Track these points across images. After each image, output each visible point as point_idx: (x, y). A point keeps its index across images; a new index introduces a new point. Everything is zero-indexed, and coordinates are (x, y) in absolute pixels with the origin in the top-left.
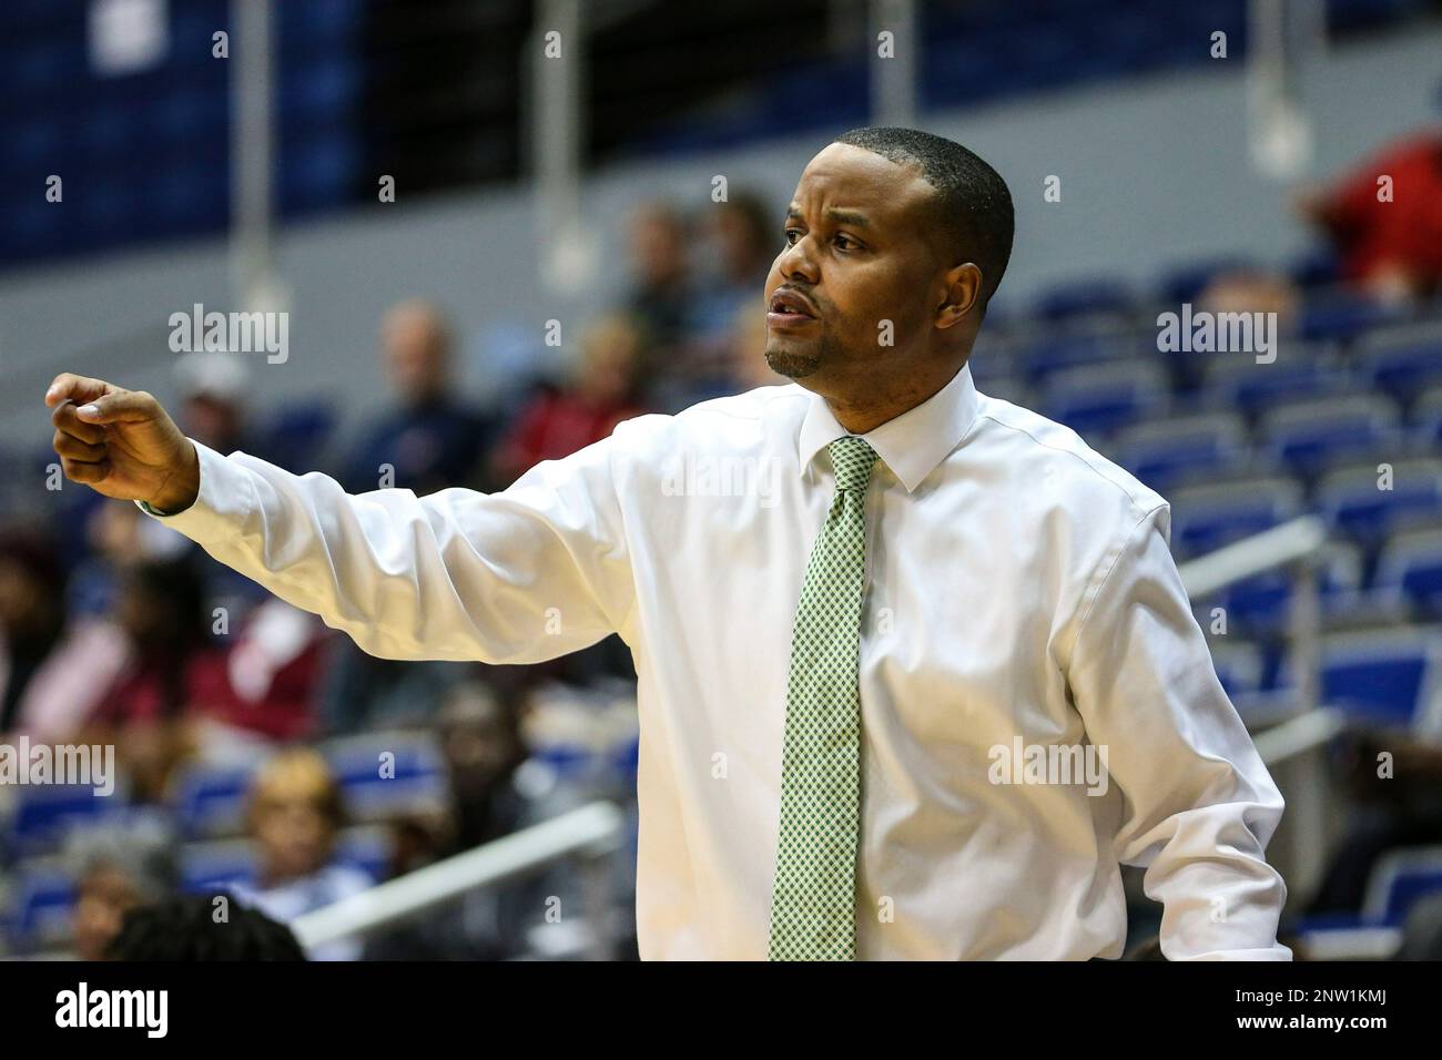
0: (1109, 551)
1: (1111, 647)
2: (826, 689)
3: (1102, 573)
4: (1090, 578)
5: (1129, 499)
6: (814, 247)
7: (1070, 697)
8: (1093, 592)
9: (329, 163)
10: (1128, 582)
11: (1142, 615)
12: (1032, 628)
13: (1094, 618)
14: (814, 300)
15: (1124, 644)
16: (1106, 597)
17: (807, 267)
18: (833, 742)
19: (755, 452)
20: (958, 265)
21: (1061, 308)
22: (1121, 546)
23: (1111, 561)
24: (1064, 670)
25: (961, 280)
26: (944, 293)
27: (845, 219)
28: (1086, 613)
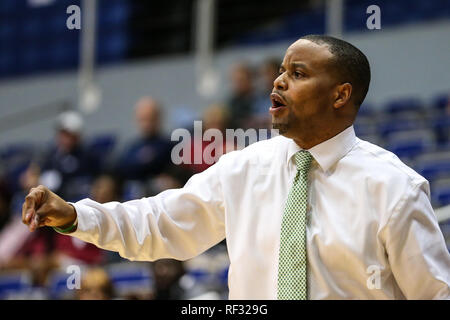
0: (401, 200)
1: (402, 236)
2: (293, 247)
3: (399, 208)
4: (394, 210)
5: (410, 179)
6: (286, 76)
7: (387, 255)
8: (395, 215)
9: (118, 43)
10: (409, 212)
11: (415, 224)
12: (372, 228)
13: (395, 225)
14: (284, 98)
15: (407, 235)
16: (400, 217)
17: (283, 84)
18: (297, 266)
19: (268, 165)
20: (343, 83)
21: (396, 109)
22: (406, 197)
23: (403, 203)
24: (384, 245)
25: (344, 89)
26: (337, 94)
27: (298, 66)
28: (392, 223)
